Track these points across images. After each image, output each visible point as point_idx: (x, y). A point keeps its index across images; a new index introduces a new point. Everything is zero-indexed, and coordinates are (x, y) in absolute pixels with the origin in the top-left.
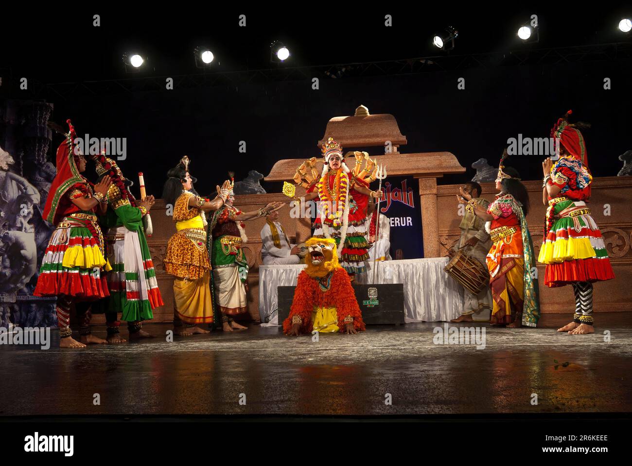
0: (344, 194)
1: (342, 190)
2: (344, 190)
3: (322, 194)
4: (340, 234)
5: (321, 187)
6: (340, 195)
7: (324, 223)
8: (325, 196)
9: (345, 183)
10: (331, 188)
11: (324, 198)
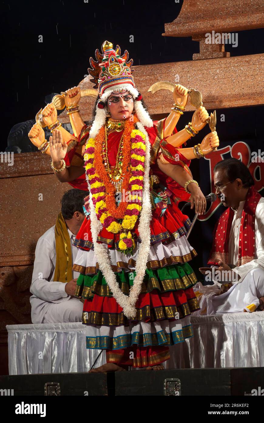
0: (140, 178)
1: (134, 169)
2: (140, 167)
3: (93, 176)
4: (133, 263)
5: (91, 161)
6: (131, 180)
7: (98, 242)
8: (100, 180)
9: (140, 152)
10: (112, 163)
11: (97, 185)
